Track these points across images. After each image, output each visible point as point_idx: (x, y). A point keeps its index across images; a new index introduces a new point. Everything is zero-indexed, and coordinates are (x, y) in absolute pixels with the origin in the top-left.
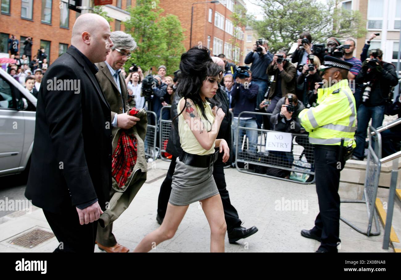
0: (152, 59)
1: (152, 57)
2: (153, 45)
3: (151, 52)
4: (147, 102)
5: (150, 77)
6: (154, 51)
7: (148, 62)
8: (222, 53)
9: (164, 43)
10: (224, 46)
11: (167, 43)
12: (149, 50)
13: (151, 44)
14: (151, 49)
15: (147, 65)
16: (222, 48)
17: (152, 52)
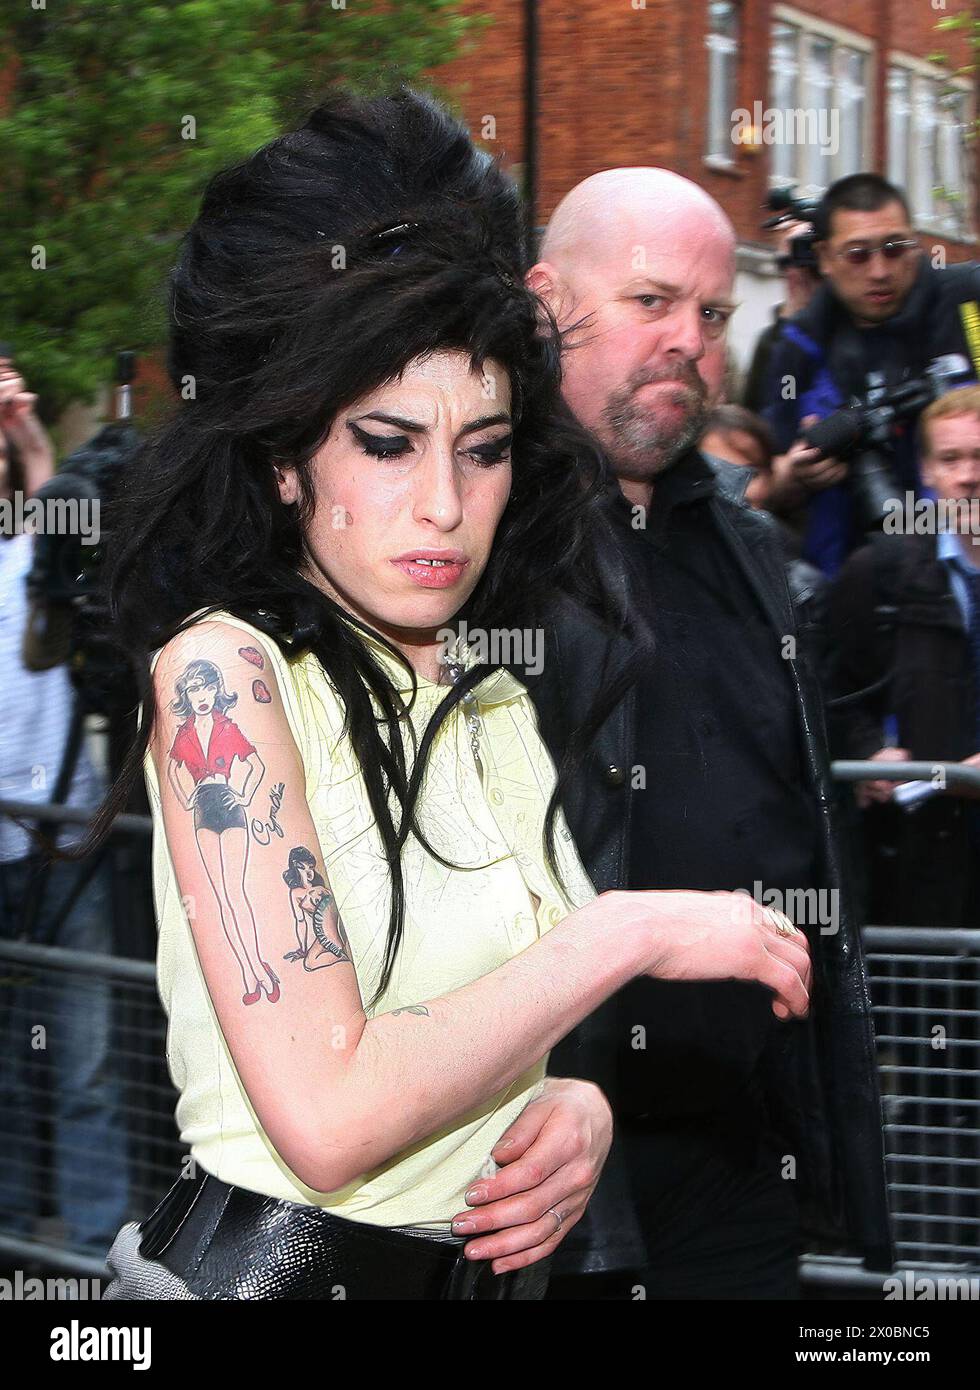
0: (131, 270)
1: (128, 252)
2: (138, 120)
3: (119, 204)
4: (96, 722)
5: (111, 455)
6: (154, 190)
7: (91, 304)
8: (866, 168)
9: (250, 93)
10: (880, 96)
11: (278, 92)
12: (100, 180)
13: (116, 118)
14: (116, 172)
15: (87, 339)
16: (869, 122)
17: (134, 201)
